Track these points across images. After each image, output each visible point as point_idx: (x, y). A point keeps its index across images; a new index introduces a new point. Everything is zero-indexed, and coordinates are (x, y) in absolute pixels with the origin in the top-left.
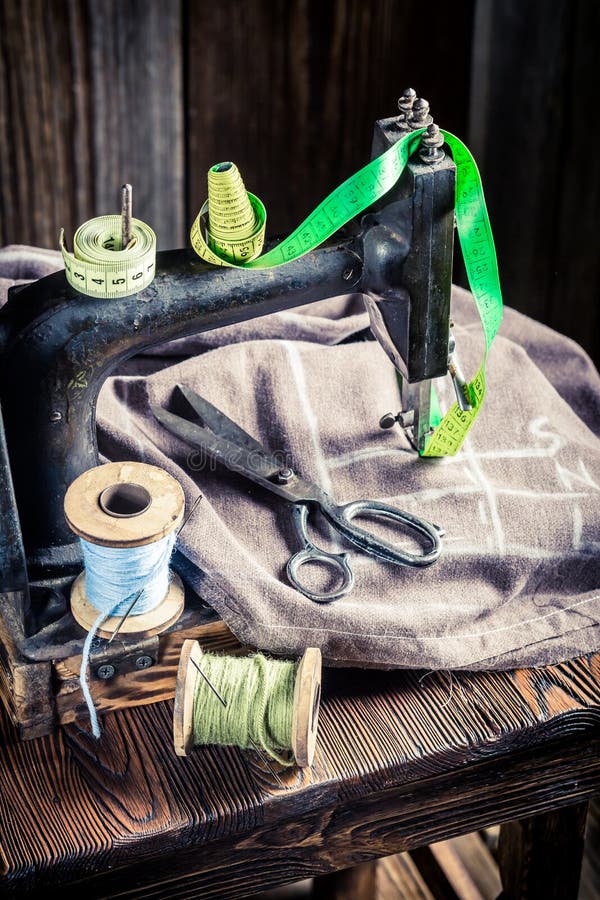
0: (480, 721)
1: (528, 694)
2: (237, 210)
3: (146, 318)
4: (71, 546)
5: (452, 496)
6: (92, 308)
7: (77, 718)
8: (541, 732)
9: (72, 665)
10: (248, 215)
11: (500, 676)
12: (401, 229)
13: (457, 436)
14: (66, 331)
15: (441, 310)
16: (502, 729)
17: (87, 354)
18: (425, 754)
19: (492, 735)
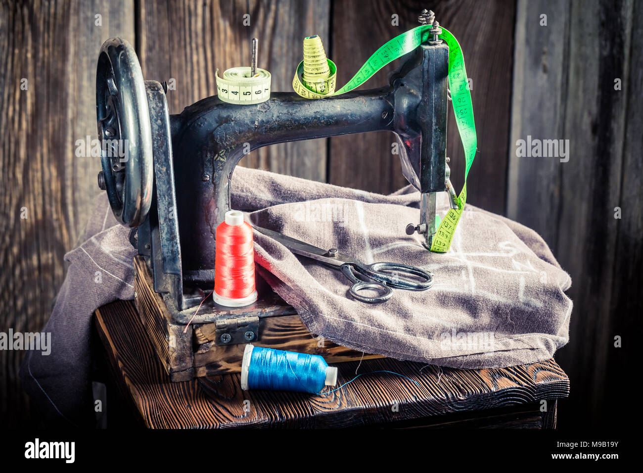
0: (455, 389)
1: (487, 380)
2: (319, 63)
3: (263, 121)
4: (211, 270)
5: (446, 267)
6: (231, 111)
7: (207, 374)
8: (492, 399)
9: (205, 331)
10: (326, 68)
11: (471, 371)
12: (416, 86)
13: (450, 231)
14: (215, 123)
15: (440, 145)
16: (468, 392)
17: (226, 138)
18: (418, 400)
19: (461, 395)
